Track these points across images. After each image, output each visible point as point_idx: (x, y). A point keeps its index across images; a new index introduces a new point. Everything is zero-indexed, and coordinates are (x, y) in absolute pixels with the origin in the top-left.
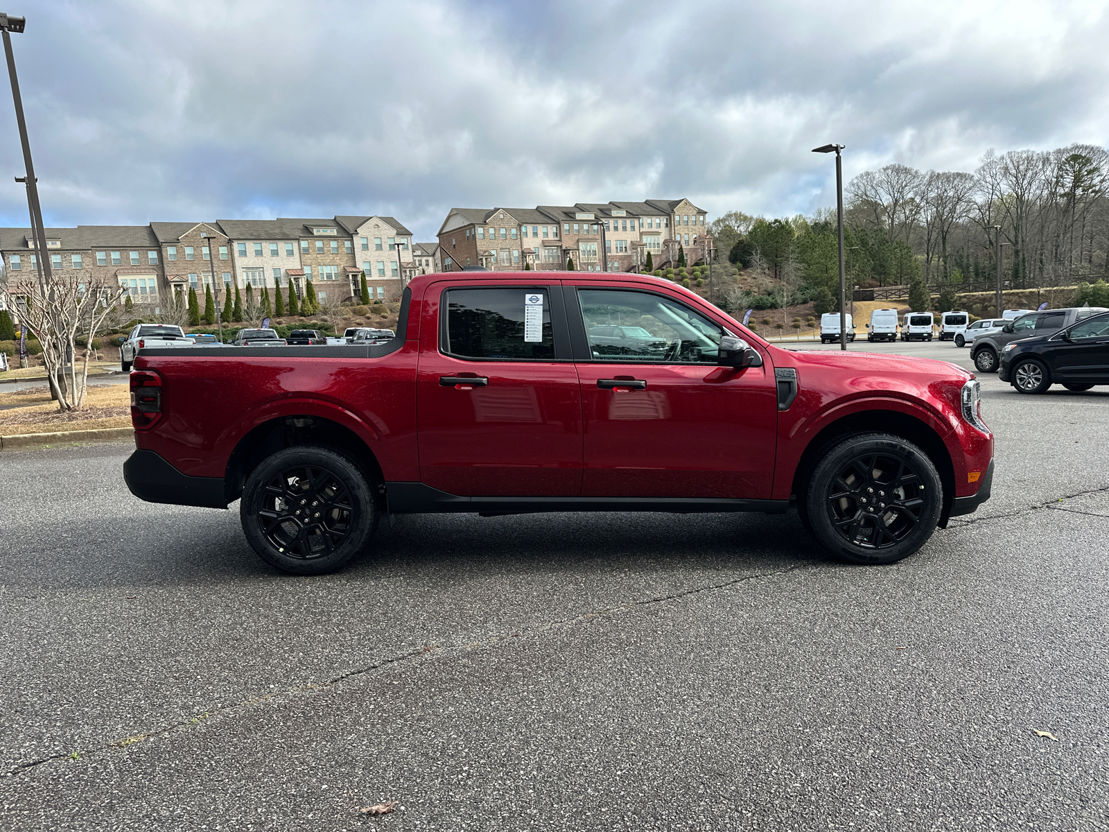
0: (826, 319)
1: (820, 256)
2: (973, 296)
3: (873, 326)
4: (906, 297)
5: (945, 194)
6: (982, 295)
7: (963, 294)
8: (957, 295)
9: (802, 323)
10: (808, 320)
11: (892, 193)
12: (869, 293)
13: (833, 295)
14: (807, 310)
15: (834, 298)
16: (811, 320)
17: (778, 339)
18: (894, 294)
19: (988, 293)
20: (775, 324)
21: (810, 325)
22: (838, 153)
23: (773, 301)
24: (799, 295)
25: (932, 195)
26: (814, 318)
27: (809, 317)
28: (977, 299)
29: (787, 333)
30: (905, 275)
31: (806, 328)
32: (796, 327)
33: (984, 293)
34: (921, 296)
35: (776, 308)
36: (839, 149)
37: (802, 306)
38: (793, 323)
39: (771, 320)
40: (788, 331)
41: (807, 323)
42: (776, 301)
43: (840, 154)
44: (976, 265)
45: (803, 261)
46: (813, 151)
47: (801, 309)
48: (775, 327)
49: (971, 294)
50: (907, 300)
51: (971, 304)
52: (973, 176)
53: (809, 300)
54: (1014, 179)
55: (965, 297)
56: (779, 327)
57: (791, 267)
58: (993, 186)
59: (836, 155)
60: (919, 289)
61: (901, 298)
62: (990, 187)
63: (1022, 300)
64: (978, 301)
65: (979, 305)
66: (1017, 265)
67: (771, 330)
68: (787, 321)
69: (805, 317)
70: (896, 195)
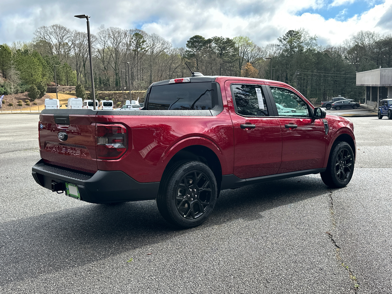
0: (48, 101)
1: (27, 67)
2: (105, 93)
3: (71, 106)
4: (74, 92)
5: (83, 43)
6: (108, 93)
7: (100, 92)
8: (98, 92)
9: (23, 103)
10: (26, 102)
11: (57, 39)
12: (54, 89)
13: (38, 89)
14: (25, 96)
15: (39, 91)
16: (28, 102)
17: (10, 112)
18: (67, 90)
19: (111, 92)
20: (8, 104)
21: (27, 105)
22: (88, 19)
23: (5, 90)
24: (19, 88)
25: (77, 42)
26: (29, 101)
27: (26, 100)
28: (106, 94)
29: (16, 109)
30: (69, 81)
31: (25, 106)
32: (20, 105)
33: (109, 92)
34: (82, 92)
35: (7, 95)
36: (88, 18)
37: (21, 94)
38: (18, 103)
39: (5, 101)
40: (16, 107)
41: (26, 104)
42: (7, 90)
43: (89, 20)
44: (100, 78)
45: (18, 69)
46: (75, 16)
47: (20, 95)
48: (8, 105)
49: (104, 92)
50: (74, 93)
51: (104, 97)
52: (95, 36)
53: (25, 91)
54: (113, 40)
55: (101, 93)
56: (10, 105)
57: (12, 72)
58: (104, 42)
59: (87, 21)
60: (81, 88)
61: (71, 93)
62: (103, 42)
63: (125, 96)
64: (107, 95)
65: (108, 97)
66: (117, 80)
67: (7, 107)
68: (15, 102)
69: (24, 100)
70: (59, 40)
